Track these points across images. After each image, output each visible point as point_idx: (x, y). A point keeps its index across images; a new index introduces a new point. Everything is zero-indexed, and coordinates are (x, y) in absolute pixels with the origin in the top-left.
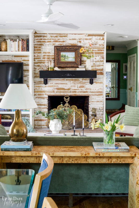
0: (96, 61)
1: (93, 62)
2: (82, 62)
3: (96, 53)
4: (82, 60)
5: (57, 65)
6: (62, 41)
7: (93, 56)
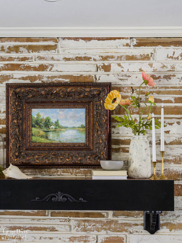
0: (171, 143)
1: (158, 143)
2: (114, 146)
3: (168, 111)
4: (114, 137)
5: (17, 157)
6: (37, 66)
7: (158, 124)
